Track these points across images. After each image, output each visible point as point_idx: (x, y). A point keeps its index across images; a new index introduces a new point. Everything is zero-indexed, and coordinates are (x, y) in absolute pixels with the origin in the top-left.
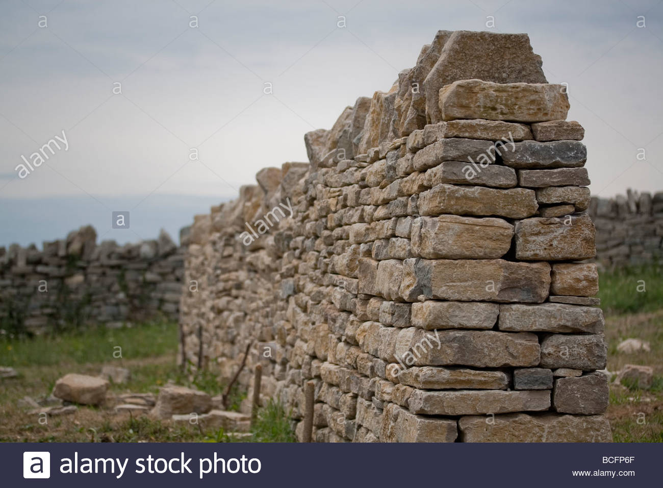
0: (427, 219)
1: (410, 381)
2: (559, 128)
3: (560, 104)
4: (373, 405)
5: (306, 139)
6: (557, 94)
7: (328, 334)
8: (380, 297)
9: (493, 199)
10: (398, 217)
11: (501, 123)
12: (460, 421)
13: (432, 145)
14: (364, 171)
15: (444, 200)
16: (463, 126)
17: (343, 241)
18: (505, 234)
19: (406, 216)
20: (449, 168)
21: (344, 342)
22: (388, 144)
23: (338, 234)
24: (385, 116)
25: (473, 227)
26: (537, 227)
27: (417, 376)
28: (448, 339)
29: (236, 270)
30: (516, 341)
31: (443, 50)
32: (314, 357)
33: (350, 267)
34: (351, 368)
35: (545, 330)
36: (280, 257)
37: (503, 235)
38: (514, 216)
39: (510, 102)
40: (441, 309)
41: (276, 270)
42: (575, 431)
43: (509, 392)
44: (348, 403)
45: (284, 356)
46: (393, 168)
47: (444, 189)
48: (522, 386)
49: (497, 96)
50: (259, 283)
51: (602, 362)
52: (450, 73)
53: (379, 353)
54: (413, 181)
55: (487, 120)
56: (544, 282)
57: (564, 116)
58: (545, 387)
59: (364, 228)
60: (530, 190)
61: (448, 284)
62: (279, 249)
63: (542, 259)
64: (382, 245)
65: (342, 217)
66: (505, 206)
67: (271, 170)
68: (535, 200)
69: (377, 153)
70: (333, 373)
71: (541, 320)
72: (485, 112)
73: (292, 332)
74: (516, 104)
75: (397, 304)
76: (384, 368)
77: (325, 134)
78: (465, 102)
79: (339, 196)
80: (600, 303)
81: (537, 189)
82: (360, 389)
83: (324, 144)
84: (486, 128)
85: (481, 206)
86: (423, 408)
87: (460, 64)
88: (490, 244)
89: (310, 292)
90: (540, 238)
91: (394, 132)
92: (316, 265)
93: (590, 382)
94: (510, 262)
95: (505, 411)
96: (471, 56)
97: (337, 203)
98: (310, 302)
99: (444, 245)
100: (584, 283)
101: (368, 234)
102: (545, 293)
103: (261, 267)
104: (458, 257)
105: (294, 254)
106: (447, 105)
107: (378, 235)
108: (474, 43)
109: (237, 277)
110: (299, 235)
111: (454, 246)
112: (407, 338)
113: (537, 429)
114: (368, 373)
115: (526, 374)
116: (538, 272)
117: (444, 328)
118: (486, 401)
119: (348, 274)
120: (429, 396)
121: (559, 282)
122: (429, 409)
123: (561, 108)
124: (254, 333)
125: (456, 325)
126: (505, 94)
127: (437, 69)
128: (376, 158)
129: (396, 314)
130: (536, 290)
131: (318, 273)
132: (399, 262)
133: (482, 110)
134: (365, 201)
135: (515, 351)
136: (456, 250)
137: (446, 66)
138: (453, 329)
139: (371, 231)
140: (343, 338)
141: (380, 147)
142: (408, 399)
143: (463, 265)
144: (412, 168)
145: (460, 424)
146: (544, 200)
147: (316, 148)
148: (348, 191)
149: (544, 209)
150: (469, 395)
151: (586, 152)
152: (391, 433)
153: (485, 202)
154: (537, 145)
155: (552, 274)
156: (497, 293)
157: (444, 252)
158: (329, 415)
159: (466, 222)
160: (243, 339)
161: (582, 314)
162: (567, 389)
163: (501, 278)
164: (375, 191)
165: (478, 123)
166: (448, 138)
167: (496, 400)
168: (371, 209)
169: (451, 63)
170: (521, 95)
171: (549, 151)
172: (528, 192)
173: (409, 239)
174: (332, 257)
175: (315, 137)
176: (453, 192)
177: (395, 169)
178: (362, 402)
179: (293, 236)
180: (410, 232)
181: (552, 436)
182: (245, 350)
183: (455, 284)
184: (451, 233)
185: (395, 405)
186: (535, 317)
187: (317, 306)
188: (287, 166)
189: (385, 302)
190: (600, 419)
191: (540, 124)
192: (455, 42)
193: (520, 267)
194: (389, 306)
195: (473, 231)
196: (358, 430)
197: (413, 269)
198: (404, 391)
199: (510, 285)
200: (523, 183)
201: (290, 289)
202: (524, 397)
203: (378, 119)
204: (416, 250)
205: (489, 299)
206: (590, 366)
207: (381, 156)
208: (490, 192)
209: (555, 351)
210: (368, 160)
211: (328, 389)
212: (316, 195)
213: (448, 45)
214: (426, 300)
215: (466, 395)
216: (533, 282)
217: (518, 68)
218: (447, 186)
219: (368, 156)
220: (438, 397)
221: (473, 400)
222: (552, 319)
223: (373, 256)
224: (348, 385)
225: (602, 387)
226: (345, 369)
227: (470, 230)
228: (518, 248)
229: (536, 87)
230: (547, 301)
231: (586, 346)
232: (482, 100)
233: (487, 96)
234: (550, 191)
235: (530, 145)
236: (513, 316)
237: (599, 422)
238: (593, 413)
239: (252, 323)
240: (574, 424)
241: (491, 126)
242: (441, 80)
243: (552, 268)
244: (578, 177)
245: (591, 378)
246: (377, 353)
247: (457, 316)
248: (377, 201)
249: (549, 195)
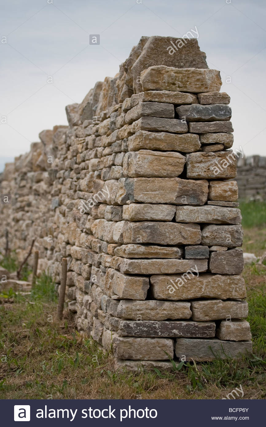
0: (132, 153)
1: (121, 254)
2: (215, 97)
3: (216, 82)
4: (100, 270)
5: (66, 109)
6: (214, 76)
7: (76, 228)
8: (105, 203)
9: (173, 140)
10: (116, 153)
11: (178, 93)
12: (151, 278)
13: (135, 107)
14: (98, 126)
15: (142, 140)
16: (154, 95)
17: (85, 171)
18: (180, 162)
19: (120, 152)
20: (146, 120)
21: (85, 232)
22: (112, 109)
23: (82, 166)
24: (111, 92)
25: (160, 157)
26: (200, 158)
27: (125, 250)
28: (143, 227)
29: (28, 195)
30: (186, 229)
31: (144, 48)
32: (68, 243)
33: (89, 186)
34: (88, 248)
35: (204, 222)
36: (51, 185)
37: (178, 163)
38: (186, 151)
39: (184, 80)
40: (140, 208)
41: (49, 193)
42: (223, 284)
43: (182, 260)
44: (86, 270)
45: (52, 245)
46: (114, 123)
47: (142, 133)
48: (190, 256)
49: (176, 76)
50: (41, 202)
51: (240, 242)
52: (148, 62)
53: (104, 237)
54: (125, 130)
55: (169, 91)
56: (204, 192)
57: (218, 89)
58: (204, 257)
59: (97, 162)
60: (196, 135)
61: (144, 193)
62: (51, 180)
63: (203, 178)
64: (107, 171)
65: (85, 156)
66: (180, 144)
67: (48, 131)
68: (199, 141)
69: (105, 114)
70: (78, 252)
71: (202, 216)
72: (168, 86)
73: (57, 230)
74: (188, 81)
75: (114, 207)
76: (106, 247)
77: (77, 106)
78: (156, 80)
79: (83, 143)
80: (239, 206)
81: (200, 135)
82: (93, 261)
83: (77, 112)
84: (169, 96)
85: (165, 144)
86: (128, 270)
87: (154, 57)
88: (171, 168)
89: (67, 204)
90: (202, 165)
91: (116, 101)
92: (70, 187)
93: (232, 254)
94: (183, 180)
95: (179, 272)
96: (161, 51)
97: (83, 147)
98: (67, 210)
99: (142, 168)
100: (229, 193)
101: (99, 165)
102: (204, 199)
103: (41, 191)
104: (151, 176)
105: (59, 182)
106: (145, 81)
107: (105, 165)
108: (163, 43)
109: (28, 199)
110: (62, 169)
111: (148, 169)
112: (119, 227)
113: (199, 283)
114: (98, 250)
115: (192, 249)
116: (200, 186)
117: (142, 220)
118: (167, 265)
119: (87, 190)
120: (132, 262)
121: (213, 192)
122: (132, 270)
123: (216, 84)
124: (37, 233)
125: (149, 218)
126: (181, 75)
127: (140, 59)
128: (105, 118)
129: (114, 213)
130: (199, 197)
131: (72, 192)
132: (116, 181)
133: (166, 84)
134: (98, 145)
135: (186, 235)
136: (149, 171)
137: (145, 58)
138: (147, 220)
139: (101, 163)
140: (84, 230)
141: (107, 111)
142: (119, 265)
143: (153, 181)
144: (124, 122)
145: (151, 280)
146: (205, 141)
147: (72, 115)
148: (89, 139)
149: (205, 147)
150: (156, 261)
151: (231, 112)
152: (110, 287)
153: (167, 142)
154: (201, 107)
155: (209, 187)
156: (175, 199)
157: (142, 172)
158: (76, 278)
159: (156, 154)
160: (30, 238)
161: (228, 213)
162: (218, 259)
163: (177, 189)
164: (104, 138)
165: (164, 93)
166: (145, 102)
167: (173, 265)
168: (101, 149)
169: (148, 56)
170: (191, 75)
171: (208, 111)
172: (195, 136)
173: (122, 166)
174: (79, 181)
175: (72, 108)
176: (148, 135)
177: (115, 123)
178: (94, 269)
179: (59, 170)
180: (123, 162)
181: (208, 288)
182: (31, 243)
183: (148, 193)
184: (146, 161)
185: (113, 269)
186: (198, 214)
187: (70, 212)
188: (56, 128)
189: (108, 206)
190: (238, 277)
191: (202, 94)
192: (151, 43)
193: (189, 183)
194: (110, 208)
195: (160, 160)
196: (92, 286)
197: (124, 184)
198: (118, 260)
199: (182, 193)
200: (191, 131)
201: (56, 203)
202: (191, 263)
203: (107, 94)
204: (125, 172)
205: (169, 202)
206: (232, 245)
207: (107, 116)
208: (171, 136)
209: (210, 235)
210: (101, 119)
211: (75, 263)
212: (71, 143)
213: (147, 45)
214: (131, 203)
215: (155, 262)
216: (197, 192)
217: (190, 60)
218: (144, 132)
219: (101, 117)
220: (137, 263)
221: (159, 265)
222: (209, 215)
223: (102, 178)
224: (86, 259)
225: (240, 258)
226: (85, 249)
227: (158, 159)
228: (188, 171)
229: (200, 71)
230: (206, 204)
231: (230, 232)
232: (166, 79)
233: (170, 76)
234: (208, 136)
235: (196, 107)
236: (184, 214)
237: (237, 279)
238: (234, 273)
239: (36, 227)
240: (222, 280)
241: (172, 95)
242: (142, 67)
243: (209, 184)
244: (226, 127)
245: (233, 252)
246: (103, 238)
247: (149, 213)
248: (104, 144)
249: (208, 138)
